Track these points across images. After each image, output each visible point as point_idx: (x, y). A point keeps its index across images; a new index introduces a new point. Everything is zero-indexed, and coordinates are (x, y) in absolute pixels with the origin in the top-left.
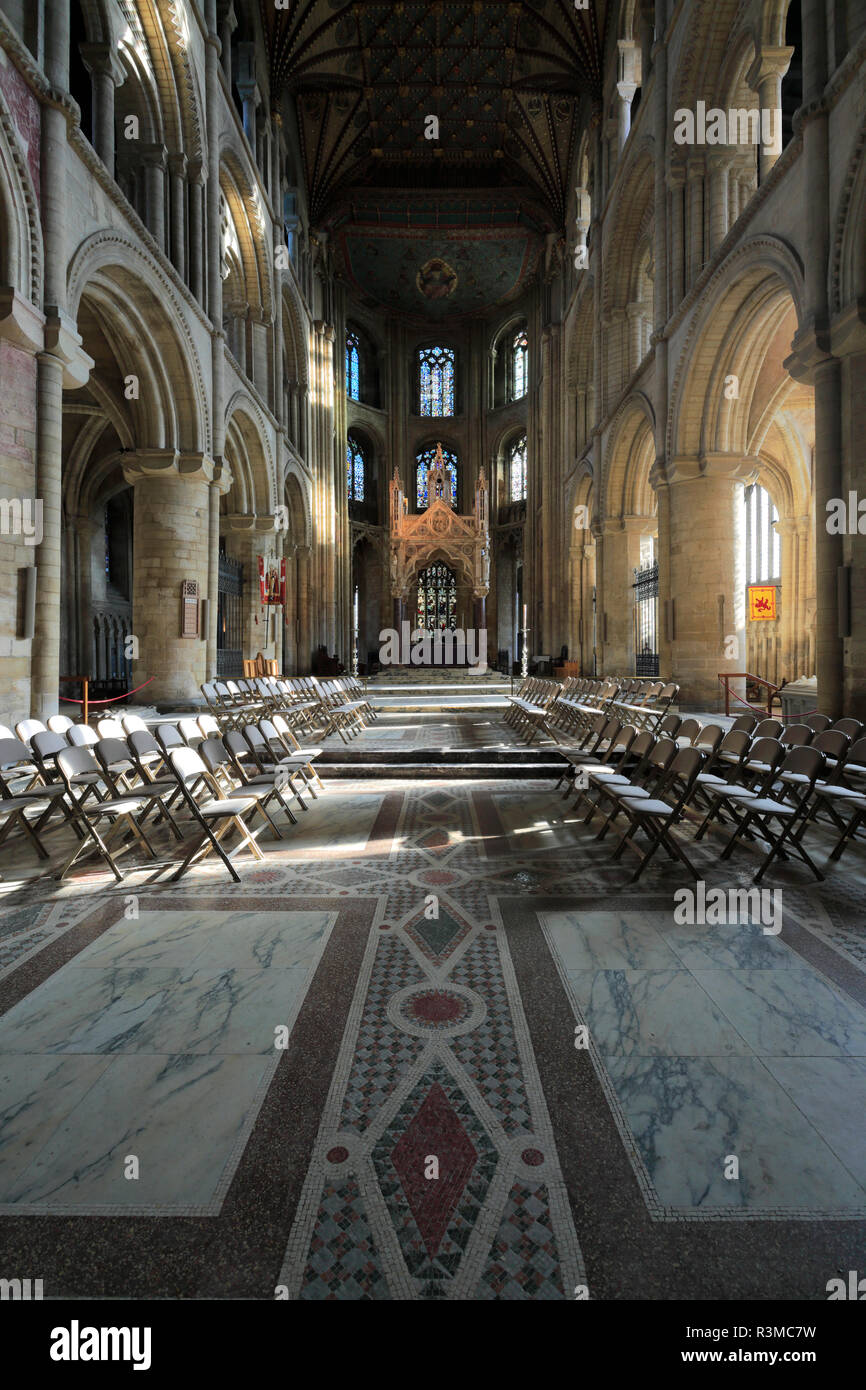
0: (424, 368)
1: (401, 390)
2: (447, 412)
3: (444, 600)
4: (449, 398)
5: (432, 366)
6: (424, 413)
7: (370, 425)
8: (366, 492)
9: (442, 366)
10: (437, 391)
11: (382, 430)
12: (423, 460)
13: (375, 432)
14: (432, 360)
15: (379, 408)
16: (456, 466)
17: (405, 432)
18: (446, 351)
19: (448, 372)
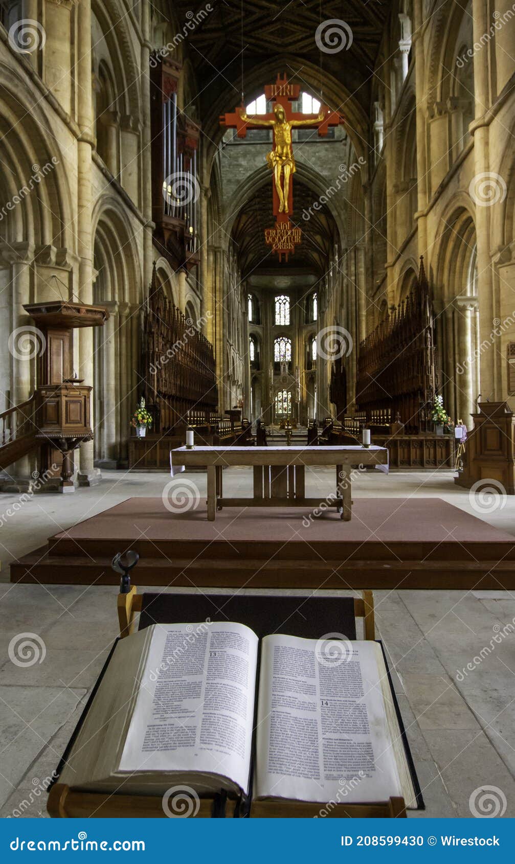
0: (277, 305)
1: (268, 317)
2: (288, 323)
3: (286, 396)
4: (288, 317)
5: (280, 304)
6: (277, 323)
7: (257, 332)
8: (255, 357)
9: (285, 304)
10: (283, 314)
11: (261, 333)
12: (277, 342)
13: (259, 334)
14: (280, 301)
15: (259, 324)
16: (291, 344)
17: (270, 333)
18: (286, 297)
19: (288, 305)
